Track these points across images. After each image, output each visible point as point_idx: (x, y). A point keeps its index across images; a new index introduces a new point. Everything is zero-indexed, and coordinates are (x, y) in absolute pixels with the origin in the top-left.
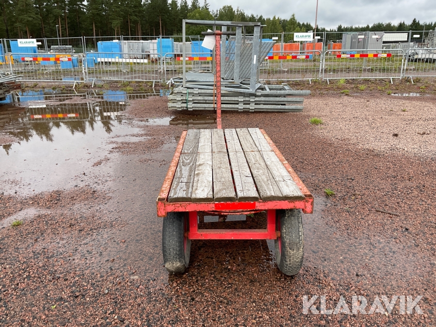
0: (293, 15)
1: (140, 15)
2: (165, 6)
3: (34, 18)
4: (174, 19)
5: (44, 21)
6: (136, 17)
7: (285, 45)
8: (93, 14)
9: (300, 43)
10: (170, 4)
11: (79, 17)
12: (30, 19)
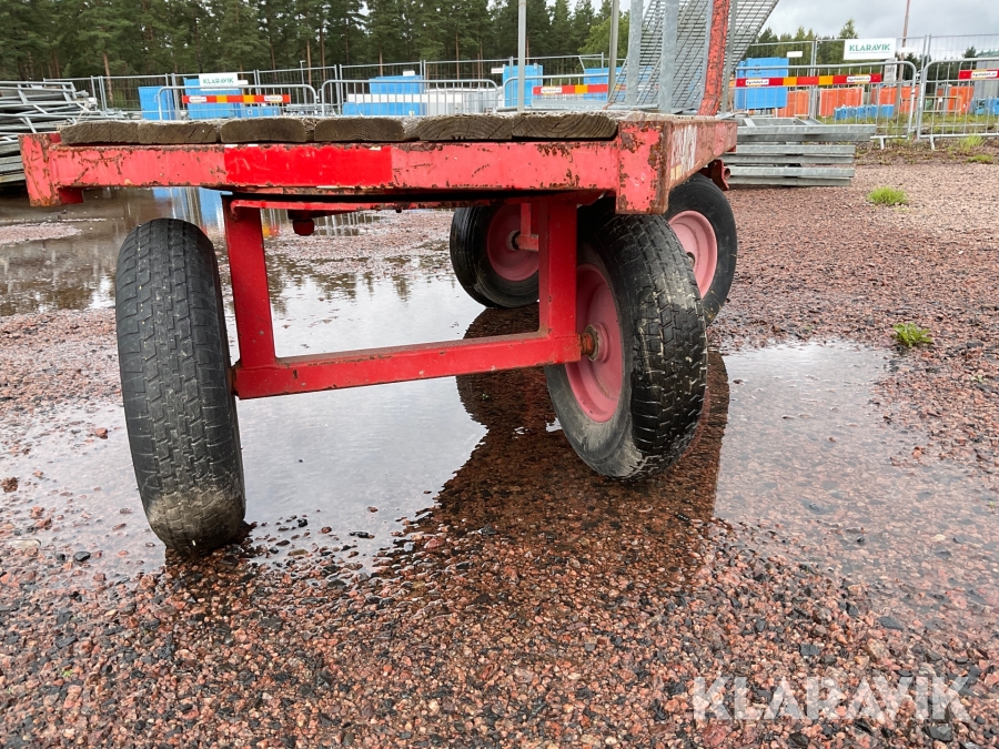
0: (849, 23)
1: (482, 35)
2: (539, 12)
3: (255, 47)
4: (560, 42)
5: (276, 53)
6: (472, 40)
7: (825, 93)
8: (379, 34)
9: (863, 89)
10: (552, 9)
11: (350, 44)
12: (248, 48)
